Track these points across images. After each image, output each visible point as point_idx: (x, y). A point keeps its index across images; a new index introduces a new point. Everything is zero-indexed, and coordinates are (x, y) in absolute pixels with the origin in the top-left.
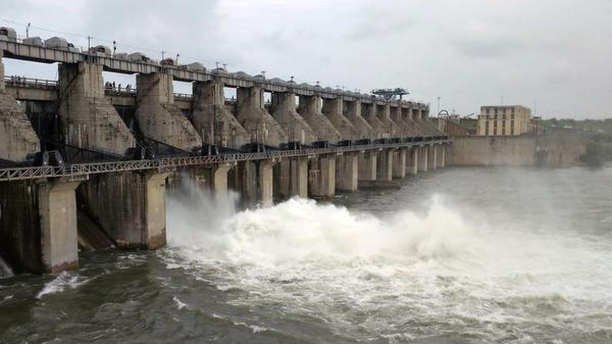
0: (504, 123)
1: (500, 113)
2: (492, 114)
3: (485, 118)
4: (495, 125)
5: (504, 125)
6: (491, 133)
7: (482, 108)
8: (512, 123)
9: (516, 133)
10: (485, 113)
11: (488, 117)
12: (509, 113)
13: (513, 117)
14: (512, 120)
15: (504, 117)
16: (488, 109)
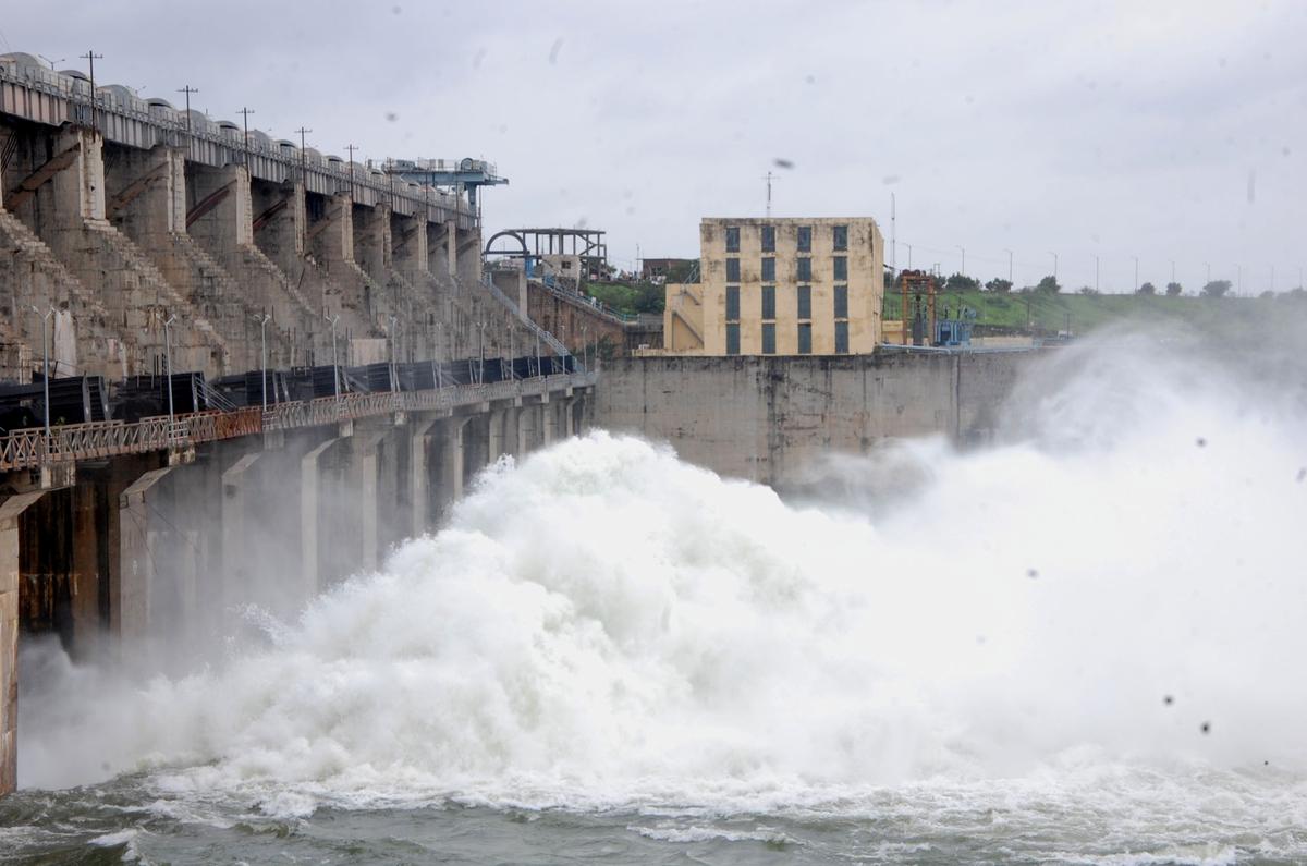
0: (804, 299)
1: (786, 249)
2: (750, 255)
3: (723, 269)
4: (769, 310)
5: (804, 309)
6: (751, 346)
7: (708, 230)
8: (841, 296)
9: (860, 344)
10: (719, 250)
11: (733, 271)
12: (822, 248)
13: (840, 269)
14: (842, 283)
15: (804, 272)
16: (729, 231)
